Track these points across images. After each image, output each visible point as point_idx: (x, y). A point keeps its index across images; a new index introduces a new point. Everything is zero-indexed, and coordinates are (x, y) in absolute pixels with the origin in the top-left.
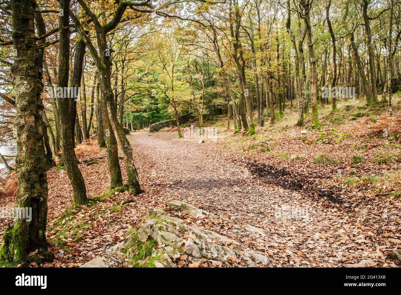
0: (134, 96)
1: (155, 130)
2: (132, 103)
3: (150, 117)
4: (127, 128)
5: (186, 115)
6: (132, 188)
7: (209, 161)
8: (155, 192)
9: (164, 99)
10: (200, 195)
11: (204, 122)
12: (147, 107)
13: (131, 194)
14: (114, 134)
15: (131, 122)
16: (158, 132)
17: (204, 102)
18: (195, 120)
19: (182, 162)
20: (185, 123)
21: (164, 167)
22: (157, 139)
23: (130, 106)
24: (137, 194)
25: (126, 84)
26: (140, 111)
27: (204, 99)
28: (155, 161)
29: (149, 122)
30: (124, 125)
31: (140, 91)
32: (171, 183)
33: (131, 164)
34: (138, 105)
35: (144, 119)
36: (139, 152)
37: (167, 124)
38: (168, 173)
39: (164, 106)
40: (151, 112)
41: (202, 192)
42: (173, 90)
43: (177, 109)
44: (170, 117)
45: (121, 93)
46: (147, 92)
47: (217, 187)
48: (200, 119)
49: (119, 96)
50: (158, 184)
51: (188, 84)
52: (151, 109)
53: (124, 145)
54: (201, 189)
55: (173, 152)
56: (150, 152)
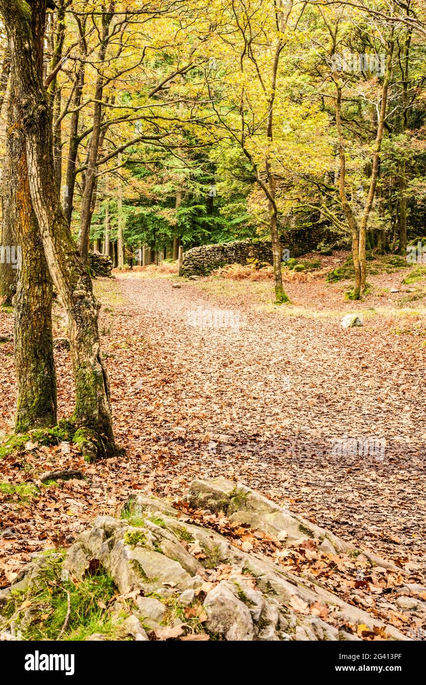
0: (135, 147)
1: (199, 269)
2: (127, 172)
3: (183, 226)
4: (105, 254)
5: (308, 229)
6: (85, 435)
7: (366, 384)
8: (162, 457)
9: (237, 167)
10: (315, 485)
11: (369, 258)
12: (177, 188)
13: (80, 454)
15: (119, 235)
16: (206, 279)
17: (375, 185)
18: (336, 248)
19: (271, 377)
20: (302, 254)
21: (208, 388)
22: (200, 300)
23: (118, 182)
24: (99, 457)
25: (113, 103)
26: (154, 202)
27: (378, 174)
28: (181, 366)
29: (180, 242)
31: (157, 130)
32: (223, 438)
33: (92, 355)
34: (149, 179)
35: (162, 231)
36: (131, 332)
37: (240, 255)
38: (216, 407)
39: (236, 189)
40: (188, 206)
41: (322, 478)
42: (270, 135)
43: (279, 203)
44: (251, 228)
45: (91, 130)
46: (180, 137)
47: (377, 470)
48: (354, 246)
49: (84, 142)
50: (177, 436)
51: (326, 118)
52: (191, 196)
53: (73, 288)
54: (322, 467)
55: (246, 343)
56: (168, 336)
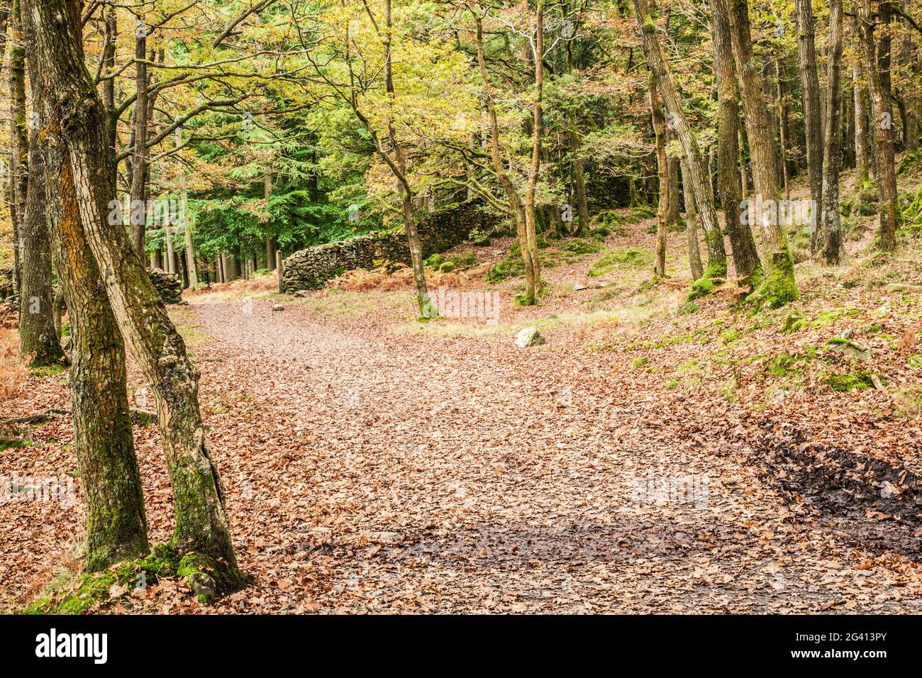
0: (199, 118)
1: (307, 281)
2: (191, 153)
3: (278, 221)
4: (169, 271)
5: (453, 212)
6: (195, 563)
7: (568, 432)
8: (306, 581)
9: (347, 133)
10: (529, 598)
11: (541, 245)
12: (265, 169)
13: (191, 594)
14: (106, 300)
15: (187, 242)
16: (318, 293)
17: (539, 145)
18: (495, 235)
19: (437, 435)
20: (449, 248)
21: (352, 461)
22: (314, 326)
23: (179, 168)
24: (218, 593)
25: (162, 58)
26: (233, 192)
27: (541, 132)
28: (307, 432)
29: (276, 246)
30: (152, 257)
31: (229, 91)
32: (386, 537)
33: (194, 446)
34: (224, 160)
35: (249, 231)
36: (226, 387)
37: (364, 256)
38: (367, 490)
39: (348, 165)
40: (283, 192)
41: (536, 585)
42: (390, 89)
43: (411, 179)
44: (376, 217)
45: (135, 99)
46: (263, 100)
47: (606, 562)
48: (520, 231)
49: (125, 115)
50: (320, 542)
51: (463, 60)
52: (285, 179)
53: (158, 354)
54: (532, 566)
55: (391, 386)
56: (280, 386)
